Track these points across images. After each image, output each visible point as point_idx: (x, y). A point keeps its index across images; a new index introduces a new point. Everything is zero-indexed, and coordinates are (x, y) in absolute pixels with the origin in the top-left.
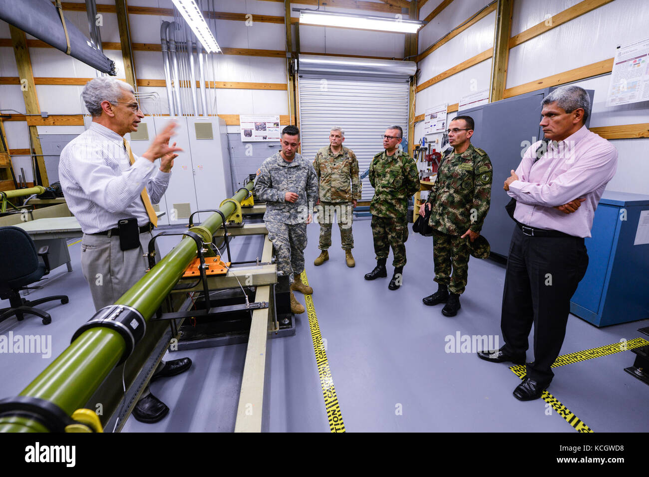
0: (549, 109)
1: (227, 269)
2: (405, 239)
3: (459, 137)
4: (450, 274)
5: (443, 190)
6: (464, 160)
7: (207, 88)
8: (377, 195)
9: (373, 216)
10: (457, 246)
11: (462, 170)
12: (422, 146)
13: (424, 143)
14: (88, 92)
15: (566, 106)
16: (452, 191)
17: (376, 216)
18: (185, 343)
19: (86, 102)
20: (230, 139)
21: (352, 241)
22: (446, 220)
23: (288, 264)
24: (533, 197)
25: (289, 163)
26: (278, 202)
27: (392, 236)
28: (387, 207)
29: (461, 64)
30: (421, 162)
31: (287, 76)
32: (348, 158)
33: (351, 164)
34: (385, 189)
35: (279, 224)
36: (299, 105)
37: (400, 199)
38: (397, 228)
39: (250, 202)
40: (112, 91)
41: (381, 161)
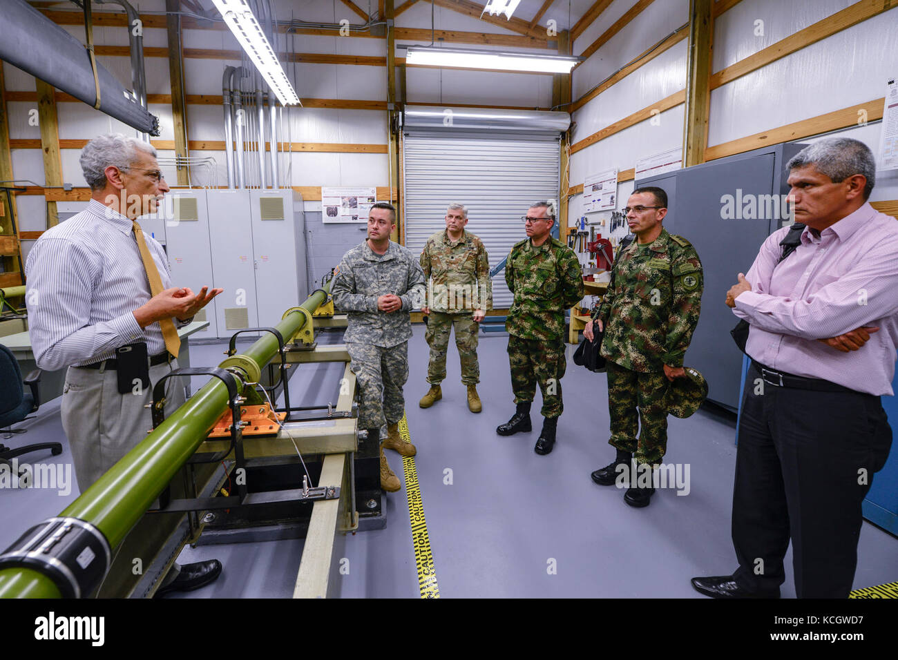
0: (802, 175)
1: (279, 426)
2: (561, 374)
3: (644, 219)
4: (636, 434)
5: (622, 300)
6: (655, 253)
7: (279, 151)
8: (518, 305)
9: (511, 336)
10: (649, 390)
11: (652, 269)
12: (580, 230)
13: (583, 225)
14: (88, 155)
15: (832, 170)
16: (637, 302)
17: (515, 336)
18: (215, 533)
19: (85, 169)
20: (308, 219)
21: (477, 373)
22: (630, 347)
23: (378, 410)
24: (777, 321)
25: (381, 256)
26: (367, 312)
27: (540, 369)
28: (532, 323)
29: (637, 113)
30: (580, 252)
31: (388, 134)
32: (473, 248)
33: (476, 256)
34: (530, 297)
35: (367, 347)
36: (403, 173)
37: (552, 312)
38: (549, 356)
39: (329, 310)
40: (124, 152)
41: (524, 254)
